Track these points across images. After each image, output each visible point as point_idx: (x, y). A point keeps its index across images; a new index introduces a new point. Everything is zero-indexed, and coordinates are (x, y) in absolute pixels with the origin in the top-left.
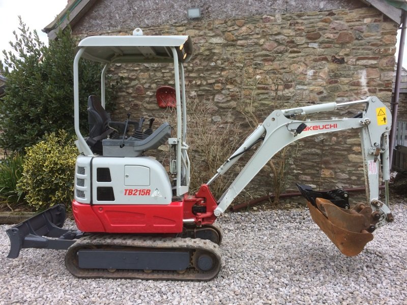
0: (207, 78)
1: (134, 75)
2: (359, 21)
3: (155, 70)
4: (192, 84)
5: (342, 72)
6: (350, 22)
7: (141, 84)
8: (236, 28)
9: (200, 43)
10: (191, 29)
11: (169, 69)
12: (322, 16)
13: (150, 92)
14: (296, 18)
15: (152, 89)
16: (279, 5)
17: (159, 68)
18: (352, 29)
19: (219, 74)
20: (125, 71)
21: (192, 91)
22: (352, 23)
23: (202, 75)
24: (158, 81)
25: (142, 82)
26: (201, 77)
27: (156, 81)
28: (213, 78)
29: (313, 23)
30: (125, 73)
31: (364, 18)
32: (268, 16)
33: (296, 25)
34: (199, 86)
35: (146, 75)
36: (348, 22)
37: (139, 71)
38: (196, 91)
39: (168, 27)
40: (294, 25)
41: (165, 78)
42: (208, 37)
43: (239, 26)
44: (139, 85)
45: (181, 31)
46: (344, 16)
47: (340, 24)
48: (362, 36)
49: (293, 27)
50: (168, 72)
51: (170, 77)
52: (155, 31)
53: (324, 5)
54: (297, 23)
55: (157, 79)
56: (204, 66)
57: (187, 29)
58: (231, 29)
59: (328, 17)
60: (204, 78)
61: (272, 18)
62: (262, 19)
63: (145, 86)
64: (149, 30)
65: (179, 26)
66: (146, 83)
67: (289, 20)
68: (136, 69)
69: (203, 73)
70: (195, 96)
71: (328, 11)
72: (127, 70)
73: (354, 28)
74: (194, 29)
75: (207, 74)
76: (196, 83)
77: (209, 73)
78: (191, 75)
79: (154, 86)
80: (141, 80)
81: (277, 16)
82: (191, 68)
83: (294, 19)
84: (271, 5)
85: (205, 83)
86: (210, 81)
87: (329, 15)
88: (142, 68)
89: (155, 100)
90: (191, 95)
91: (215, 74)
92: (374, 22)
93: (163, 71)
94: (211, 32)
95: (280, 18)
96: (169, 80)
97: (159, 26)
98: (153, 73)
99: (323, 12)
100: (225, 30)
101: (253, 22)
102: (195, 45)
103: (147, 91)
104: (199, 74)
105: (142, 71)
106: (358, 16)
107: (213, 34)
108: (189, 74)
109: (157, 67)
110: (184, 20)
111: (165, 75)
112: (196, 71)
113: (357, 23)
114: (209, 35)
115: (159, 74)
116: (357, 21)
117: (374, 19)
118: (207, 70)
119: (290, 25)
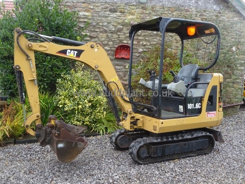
0: (151, 41)
1: (94, 35)
2: (232, 18)
3: (112, 33)
4: (140, 44)
5: (224, 44)
6: (228, 18)
7: (100, 41)
8: (170, 12)
9: (146, 18)
10: (141, 9)
11: (123, 33)
12: (215, 13)
13: (108, 47)
14: (203, 12)
15: (109, 45)
16: (193, 3)
17: (116, 32)
18: (229, 22)
19: (159, 39)
20: (88, 31)
21: (140, 48)
22: (229, 19)
23: (147, 39)
24: (115, 40)
25: (101, 40)
26: (146, 40)
27: (113, 40)
28: (155, 41)
29: (211, 16)
30: (87, 32)
31: (234, 17)
32: (188, 9)
33: (203, 16)
34: (145, 45)
35: (104, 35)
36: (227, 18)
37: (99, 32)
38: (142, 49)
39: (123, 5)
40: (202, 16)
41: (120, 39)
42: (152, 16)
43: (172, 12)
44: (98, 42)
45: (133, 9)
46: (226, 15)
47: (224, 18)
48: (234, 26)
49: (201, 17)
50: (122, 35)
51: (124, 38)
52: (113, 6)
53: (216, 7)
54: (203, 15)
55: (114, 39)
56: (148, 33)
57: (137, 9)
58: (167, 12)
59: (218, 14)
60: (149, 41)
61: (190, 10)
62: (185, 9)
63: (103, 43)
64: (108, 5)
65: (131, 6)
66: (104, 41)
67: (199, 13)
68: (96, 30)
69: (148, 37)
70: (142, 51)
71: (218, 11)
72: (89, 30)
73: (230, 21)
74: (142, 9)
75: (150, 38)
76: (143, 43)
77: (151, 38)
78: (140, 38)
79: (111, 43)
80: (100, 38)
81: (193, 9)
82: (140, 34)
83: (202, 13)
84: (188, 3)
85: (149, 44)
86: (152, 43)
87: (219, 13)
88: (101, 30)
89: (111, 53)
90: (139, 51)
91: (156, 38)
92: (239, 20)
93: (118, 34)
94: (154, 12)
95: (195, 11)
96: (123, 40)
97: (116, 4)
98: (111, 35)
99: (216, 11)
100: (163, 12)
101: (180, 11)
102: (143, 19)
103: (106, 47)
104: (145, 38)
105: (101, 32)
106: (232, 16)
107: (155, 14)
108: (138, 37)
109: (114, 31)
110: (134, 2)
111: (121, 36)
112: (143, 35)
113: (232, 19)
114: (152, 14)
115: (115, 36)
116: (231, 18)
117: (239, 18)
118: (151, 36)
119: (200, 15)
